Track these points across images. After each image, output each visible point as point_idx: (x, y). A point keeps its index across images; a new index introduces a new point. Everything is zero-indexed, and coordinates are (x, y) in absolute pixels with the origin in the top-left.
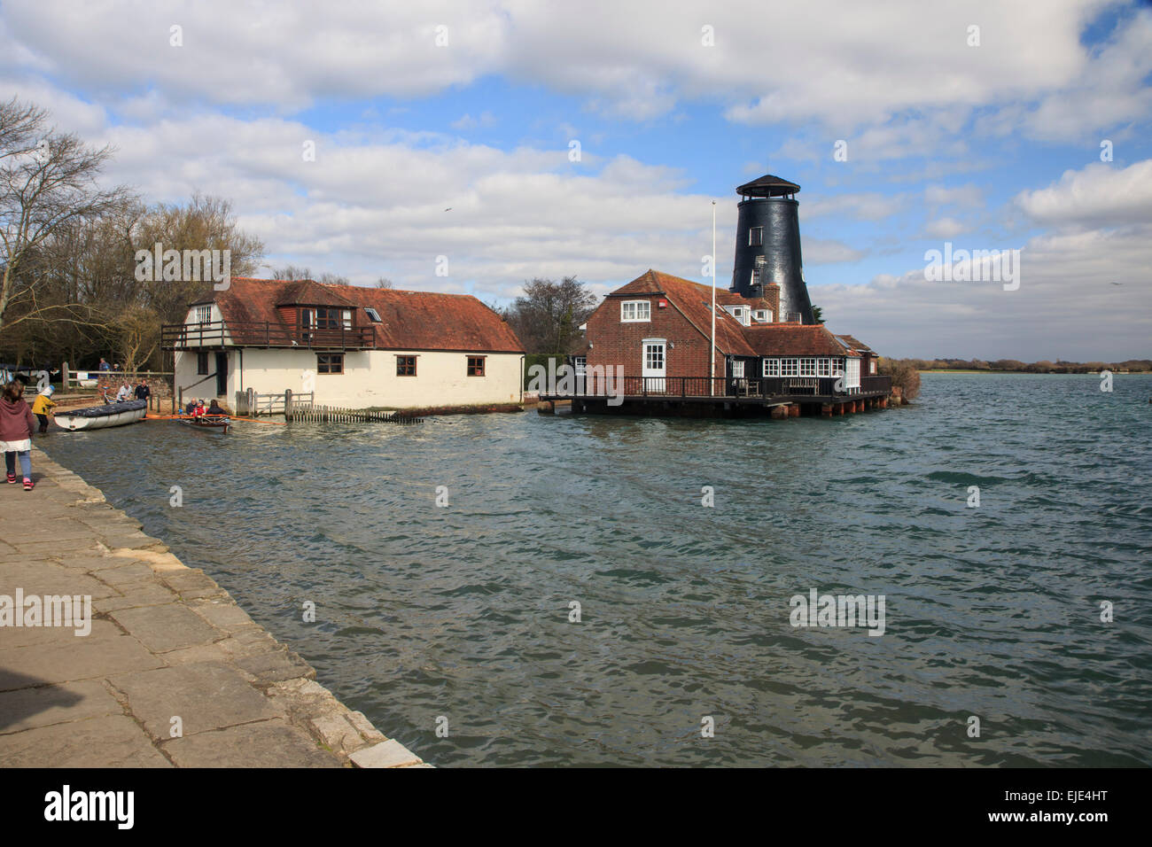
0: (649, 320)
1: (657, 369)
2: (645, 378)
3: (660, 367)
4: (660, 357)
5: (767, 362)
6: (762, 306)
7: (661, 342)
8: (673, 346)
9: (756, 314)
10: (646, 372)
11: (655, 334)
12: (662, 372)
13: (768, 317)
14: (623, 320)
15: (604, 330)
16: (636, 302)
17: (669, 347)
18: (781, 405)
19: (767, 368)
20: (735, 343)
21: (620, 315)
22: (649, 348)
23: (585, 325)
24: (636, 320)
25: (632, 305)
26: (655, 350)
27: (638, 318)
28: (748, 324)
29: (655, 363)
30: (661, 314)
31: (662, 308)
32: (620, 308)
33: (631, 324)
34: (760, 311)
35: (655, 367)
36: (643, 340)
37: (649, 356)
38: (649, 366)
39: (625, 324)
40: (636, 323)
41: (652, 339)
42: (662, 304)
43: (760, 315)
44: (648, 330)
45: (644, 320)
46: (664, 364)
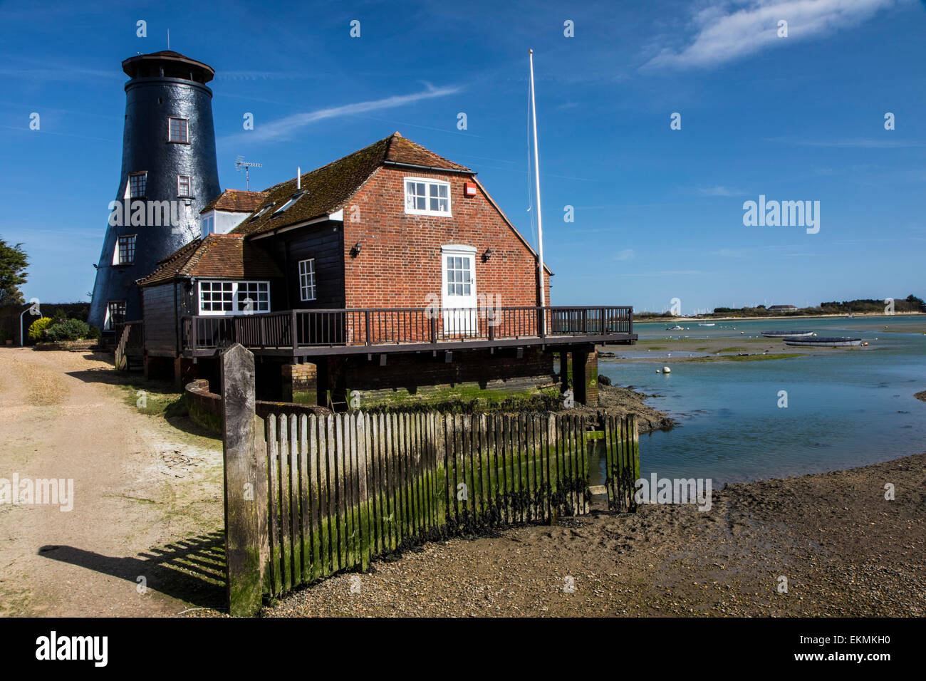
0: (449, 214)
1: (465, 297)
3: (469, 292)
4: (466, 275)
7: (470, 252)
10: (449, 301)
11: (460, 239)
12: (470, 300)
14: (410, 210)
15: (376, 225)
16: (428, 181)
17: (479, 261)
22: (451, 260)
23: (341, 212)
24: (428, 212)
25: (421, 187)
26: (459, 265)
27: (431, 209)
29: (460, 287)
30: (467, 206)
31: (472, 196)
32: (403, 188)
33: (422, 218)
35: (460, 292)
36: (443, 247)
37: (450, 275)
38: (452, 291)
39: (411, 217)
40: (430, 219)
41: (456, 247)
42: (471, 191)
44: (449, 230)
45: (440, 213)
46: (473, 287)
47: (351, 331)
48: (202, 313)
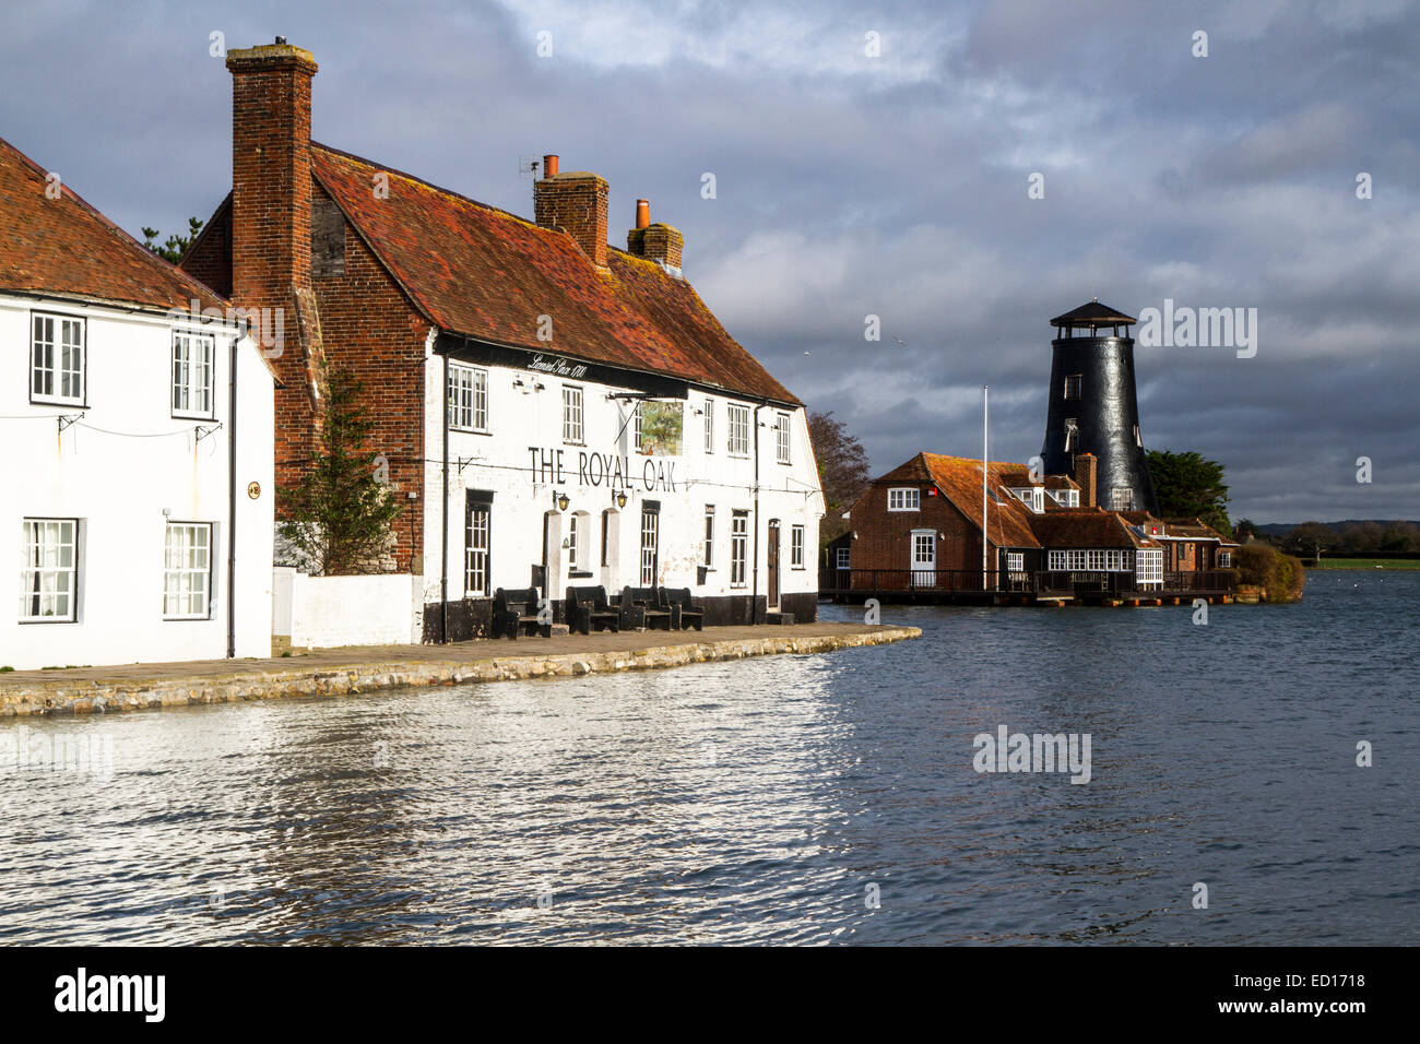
0: (917, 509)
1: (927, 562)
2: (914, 571)
3: (930, 560)
4: (930, 548)
5: (1052, 555)
6: (1065, 485)
7: (931, 533)
8: (943, 537)
9: (1057, 494)
10: (915, 565)
11: (925, 525)
12: (931, 566)
13: (1073, 498)
14: (890, 509)
15: (869, 519)
16: (904, 490)
17: (939, 538)
18: (1057, 599)
19: (1053, 560)
20: (1014, 533)
21: (886, 503)
22: (918, 539)
23: (849, 513)
24: (905, 509)
25: (900, 493)
26: (924, 542)
27: (908, 505)
28: (1039, 509)
29: (924, 556)
30: (930, 503)
31: (931, 497)
32: (887, 496)
33: (898, 513)
34: (1063, 491)
35: (924, 560)
36: (913, 531)
37: (918, 548)
38: (918, 559)
39: (892, 513)
40: (905, 513)
41: (924, 530)
42: (931, 493)
43: (1063, 496)
44: (918, 519)
45: (912, 509)
46: (934, 557)
47: (853, 581)
48: (839, 568)
